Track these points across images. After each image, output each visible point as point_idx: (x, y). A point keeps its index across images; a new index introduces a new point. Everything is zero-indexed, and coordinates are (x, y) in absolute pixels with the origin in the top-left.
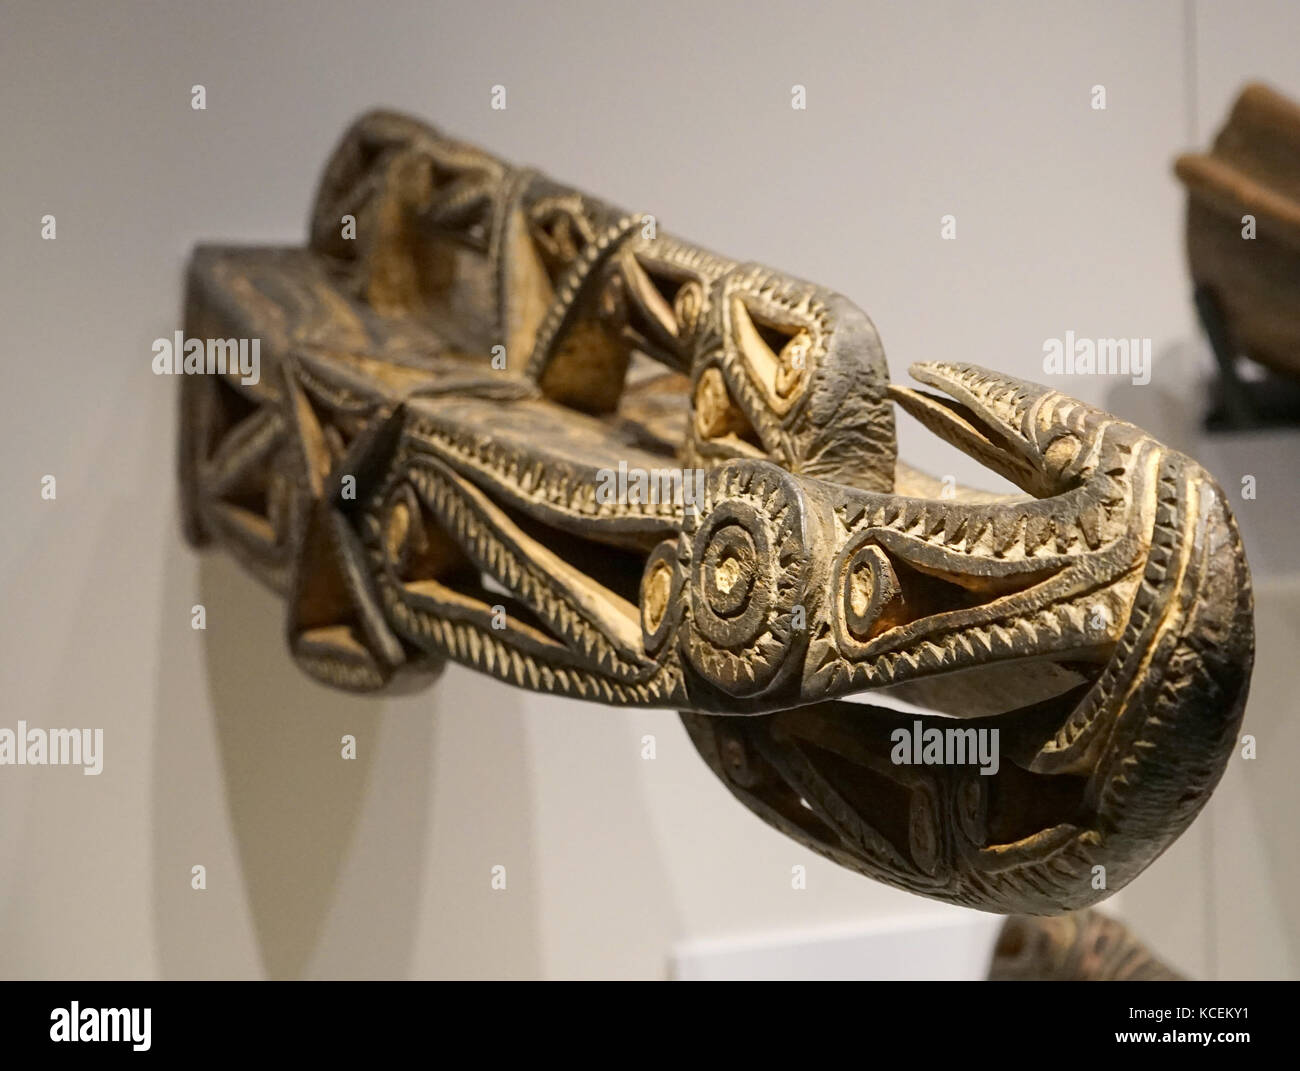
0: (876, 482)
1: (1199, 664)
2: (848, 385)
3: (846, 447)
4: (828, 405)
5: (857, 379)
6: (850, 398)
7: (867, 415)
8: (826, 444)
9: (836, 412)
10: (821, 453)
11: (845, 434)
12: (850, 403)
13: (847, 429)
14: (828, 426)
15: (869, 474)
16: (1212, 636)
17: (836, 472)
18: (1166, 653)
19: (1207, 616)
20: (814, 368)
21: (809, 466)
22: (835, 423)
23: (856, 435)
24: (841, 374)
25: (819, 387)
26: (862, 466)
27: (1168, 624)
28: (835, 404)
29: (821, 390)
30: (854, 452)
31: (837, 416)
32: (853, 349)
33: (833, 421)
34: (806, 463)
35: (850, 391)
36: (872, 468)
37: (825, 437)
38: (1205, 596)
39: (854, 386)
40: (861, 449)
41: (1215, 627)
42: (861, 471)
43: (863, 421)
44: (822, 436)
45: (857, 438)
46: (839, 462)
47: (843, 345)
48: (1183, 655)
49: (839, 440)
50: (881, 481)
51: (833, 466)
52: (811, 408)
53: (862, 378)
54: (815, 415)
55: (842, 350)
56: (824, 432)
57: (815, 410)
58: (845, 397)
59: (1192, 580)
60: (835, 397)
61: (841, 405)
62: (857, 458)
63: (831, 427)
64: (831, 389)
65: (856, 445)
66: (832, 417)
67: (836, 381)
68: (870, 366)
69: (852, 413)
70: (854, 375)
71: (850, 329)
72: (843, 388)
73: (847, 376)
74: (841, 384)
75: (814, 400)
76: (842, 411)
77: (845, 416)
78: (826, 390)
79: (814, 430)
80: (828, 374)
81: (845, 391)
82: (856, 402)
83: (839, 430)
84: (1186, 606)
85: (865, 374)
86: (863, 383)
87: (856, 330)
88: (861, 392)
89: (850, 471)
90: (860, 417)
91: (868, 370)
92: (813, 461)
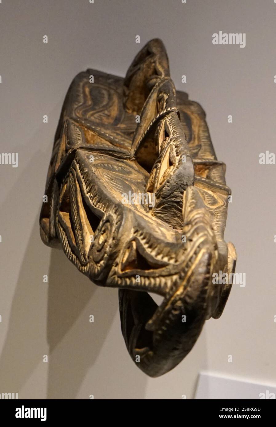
0: (179, 222)
1: (183, 308)
2: (177, 187)
3: (170, 207)
4: (168, 192)
5: (181, 186)
6: (176, 192)
7: (181, 199)
8: (164, 204)
9: (170, 195)
10: (161, 207)
11: (171, 203)
12: (175, 193)
13: (173, 201)
14: (166, 199)
15: (176, 219)
16: (188, 300)
17: (165, 215)
18: (175, 301)
19: (189, 293)
20: (169, 178)
21: (157, 210)
22: (169, 198)
23: (175, 204)
24: (175, 183)
25: (167, 185)
26: (174, 215)
27: (179, 293)
28: (170, 192)
29: (167, 186)
30: (173, 210)
31: (170, 196)
32: (183, 176)
33: (168, 197)
34: (156, 209)
35: (177, 189)
36: (178, 217)
37: (164, 202)
38: (191, 287)
39: (179, 188)
40: (175, 210)
41: (190, 297)
42: (174, 217)
43: (179, 200)
44: (163, 201)
45: (175, 205)
46: (166, 212)
47: (180, 173)
48: (179, 303)
49: (168, 204)
50: (180, 222)
51: (164, 212)
52: (162, 191)
53: (183, 186)
54: (163, 194)
55: (179, 175)
56: (164, 200)
57: (163, 192)
58: (174, 191)
59: (189, 281)
60: (171, 190)
61: (172, 193)
62: (173, 212)
63: (167, 200)
64: (170, 187)
65: (174, 208)
66: (168, 196)
67: (173, 185)
68: (187, 183)
69: (175, 197)
70: (180, 184)
71: (185, 169)
72: (174, 187)
73: (177, 184)
74: (174, 186)
75: (164, 189)
76: (172, 195)
77: (173, 197)
78: (168, 187)
79: (161, 199)
80: (171, 181)
81: (175, 189)
82: (178, 194)
83: (169, 201)
84: (185, 288)
85: (184, 185)
86: (182, 188)
87: (187, 170)
88: (180, 191)
89: (170, 215)
90: (178, 199)
91: (185, 184)
92: (159, 209)
